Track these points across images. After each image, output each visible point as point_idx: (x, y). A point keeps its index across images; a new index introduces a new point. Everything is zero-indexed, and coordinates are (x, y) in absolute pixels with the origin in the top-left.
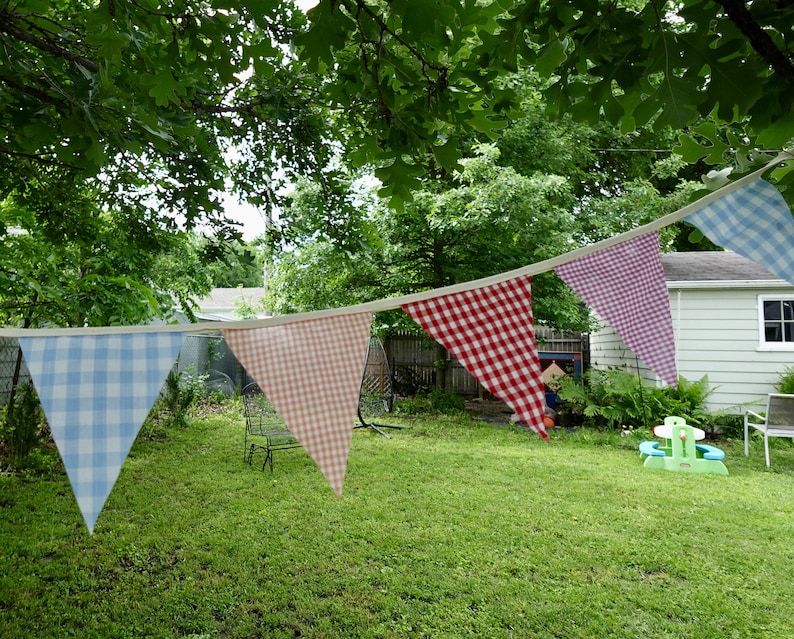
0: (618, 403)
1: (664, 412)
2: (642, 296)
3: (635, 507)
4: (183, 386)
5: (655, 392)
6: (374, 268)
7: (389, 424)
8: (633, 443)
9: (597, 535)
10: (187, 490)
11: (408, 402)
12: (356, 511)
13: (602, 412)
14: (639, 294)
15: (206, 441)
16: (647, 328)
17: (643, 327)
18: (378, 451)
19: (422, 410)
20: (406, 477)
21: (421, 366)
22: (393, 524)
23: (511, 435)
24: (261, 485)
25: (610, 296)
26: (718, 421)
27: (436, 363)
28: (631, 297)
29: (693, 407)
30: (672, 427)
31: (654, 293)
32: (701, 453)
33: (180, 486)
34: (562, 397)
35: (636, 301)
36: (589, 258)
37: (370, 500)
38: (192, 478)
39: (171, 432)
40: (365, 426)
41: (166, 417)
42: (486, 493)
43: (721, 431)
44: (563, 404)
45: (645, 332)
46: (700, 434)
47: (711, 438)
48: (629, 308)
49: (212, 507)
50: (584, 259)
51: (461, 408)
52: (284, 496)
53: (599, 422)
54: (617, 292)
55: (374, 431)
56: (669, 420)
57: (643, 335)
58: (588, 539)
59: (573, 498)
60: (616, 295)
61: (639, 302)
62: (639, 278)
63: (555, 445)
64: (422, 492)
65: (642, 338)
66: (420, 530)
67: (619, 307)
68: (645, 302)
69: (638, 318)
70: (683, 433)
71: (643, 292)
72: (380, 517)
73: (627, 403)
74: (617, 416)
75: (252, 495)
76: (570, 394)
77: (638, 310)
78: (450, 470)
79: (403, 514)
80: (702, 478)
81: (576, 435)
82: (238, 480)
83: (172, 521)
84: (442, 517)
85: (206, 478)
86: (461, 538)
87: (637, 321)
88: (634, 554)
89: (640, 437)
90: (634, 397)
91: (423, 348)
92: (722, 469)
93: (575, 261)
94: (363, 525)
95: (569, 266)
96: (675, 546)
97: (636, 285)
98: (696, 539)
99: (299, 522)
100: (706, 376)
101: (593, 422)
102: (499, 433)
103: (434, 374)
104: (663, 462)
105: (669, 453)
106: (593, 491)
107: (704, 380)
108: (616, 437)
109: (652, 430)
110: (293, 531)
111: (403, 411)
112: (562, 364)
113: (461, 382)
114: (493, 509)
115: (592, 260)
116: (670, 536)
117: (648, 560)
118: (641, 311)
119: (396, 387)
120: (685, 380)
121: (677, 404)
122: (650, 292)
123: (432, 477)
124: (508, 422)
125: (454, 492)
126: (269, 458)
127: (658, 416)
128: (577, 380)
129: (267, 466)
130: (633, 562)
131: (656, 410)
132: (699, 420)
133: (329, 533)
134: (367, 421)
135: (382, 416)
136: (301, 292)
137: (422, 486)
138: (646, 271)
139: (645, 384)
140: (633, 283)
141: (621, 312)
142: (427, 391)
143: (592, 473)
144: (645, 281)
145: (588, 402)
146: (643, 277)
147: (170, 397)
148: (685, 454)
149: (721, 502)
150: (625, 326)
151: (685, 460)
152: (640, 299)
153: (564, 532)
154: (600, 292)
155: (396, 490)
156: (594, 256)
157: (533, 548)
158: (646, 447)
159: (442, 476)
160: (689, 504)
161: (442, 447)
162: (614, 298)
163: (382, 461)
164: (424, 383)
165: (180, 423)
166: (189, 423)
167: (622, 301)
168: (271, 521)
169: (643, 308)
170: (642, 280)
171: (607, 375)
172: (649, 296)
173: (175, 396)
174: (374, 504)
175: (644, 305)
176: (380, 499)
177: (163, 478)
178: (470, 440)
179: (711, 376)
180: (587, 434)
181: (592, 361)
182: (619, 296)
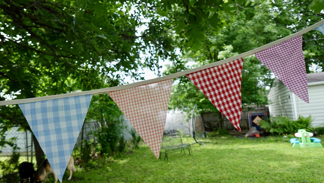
0: (281, 127)
1: (297, 128)
2: (293, 64)
3: (292, 161)
4: (137, 136)
5: (293, 122)
6: (195, 91)
7: (205, 141)
8: (288, 140)
9: (280, 172)
10: (140, 169)
11: (210, 133)
12: (197, 171)
13: (276, 130)
14: (292, 64)
15: (146, 153)
16: (295, 78)
17: (293, 78)
18: (202, 151)
19: (215, 136)
20: (212, 158)
21: (214, 122)
22: (209, 174)
23: (246, 141)
24: (164, 165)
25: (279, 65)
26: (316, 130)
27: (219, 120)
28: (288, 65)
29: (307, 126)
30: (301, 133)
31: (298, 63)
32: (312, 141)
33: (138, 168)
34: (262, 127)
35: (290, 66)
36: (270, 48)
37: (201, 167)
38: (142, 165)
39: (134, 151)
40: (197, 143)
41: (132, 146)
42: (240, 161)
43: (317, 133)
44: (263, 129)
45: (294, 80)
46: (311, 134)
47: (315, 136)
48: (287, 70)
49: (149, 174)
50: (268, 49)
51: (228, 134)
52: (172, 168)
53: (275, 134)
54: (282, 63)
55: (200, 144)
56: (300, 131)
57: (293, 81)
58: (277, 174)
59: (270, 160)
60: (281, 64)
61: (291, 67)
62: (292, 57)
63: (261, 143)
64: (218, 162)
65: (293, 83)
66: (219, 176)
67: (282, 70)
68: (295, 67)
69: (291, 74)
70: (305, 135)
71: (294, 63)
72: (205, 172)
73: (284, 127)
74: (282, 131)
75: (162, 169)
76: (265, 125)
77: (291, 71)
78: (227, 154)
79: (213, 171)
80: (314, 149)
81: (268, 139)
82: (157, 164)
83: (135, 179)
84: (226, 170)
85: (147, 165)
86: (233, 177)
87: (290, 75)
88: (295, 177)
89: (290, 138)
90: (286, 125)
91: (214, 116)
92: (320, 145)
93: (264, 50)
94: (200, 175)
95: (261, 52)
96: (308, 173)
97: (291, 59)
98: (316, 170)
99: (178, 176)
100: (310, 115)
101: (273, 134)
102: (242, 140)
103: (218, 124)
104: (299, 145)
105: (301, 142)
106: (277, 157)
107: (310, 117)
108: (282, 138)
109: (294, 135)
110: (176, 180)
111: (209, 136)
112: (260, 116)
113: (227, 125)
114: (243, 166)
115: (272, 49)
116: (306, 170)
117: (300, 179)
118: (292, 71)
119: (206, 129)
120: (303, 117)
121: (301, 125)
122: (297, 63)
123: (221, 157)
124: (244, 137)
125: (229, 161)
126: (166, 156)
127: (295, 130)
128: (266, 121)
129: (166, 159)
130: (295, 180)
131: (294, 128)
132: (310, 130)
133: (188, 179)
134: (198, 141)
135: (203, 139)
136: (172, 101)
137: (218, 160)
138: (295, 53)
139: (290, 120)
140: (289, 59)
141: (283, 72)
142: (217, 129)
143: (276, 151)
144: (295, 58)
145: (271, 128)
146: (294, 56)
147: (133, 140)
148: (307, 142)
149: (322, 157)
150: (285, 78)
151: (307, 144)
152: (292, 66)
153: (268, 172)
154: (274, 64)
155: (209, 163)
156: (273, 48)
157: (259, 178)
158: (293, 140)
159: (224, 157)
160: (311, 158)
161: (223, 147)
162: (280, 66)
163: (204, 154)
164: (215, 127)
165: (137, 147)
166: (140, 147)
167: (284, 67)
168: (168, 177)
169: (293, 70)
170: (293, 57)
171: (276, 118)
172: (296, 64)
173: (135, 139)
174: (202, 168)
175: (294, 68)
176: (204, 166)
177: (132, 166)
178: (232, 144)
179: (312, 115)
180: (272, 138)
181: (270, 114)
182: (283, 65)
